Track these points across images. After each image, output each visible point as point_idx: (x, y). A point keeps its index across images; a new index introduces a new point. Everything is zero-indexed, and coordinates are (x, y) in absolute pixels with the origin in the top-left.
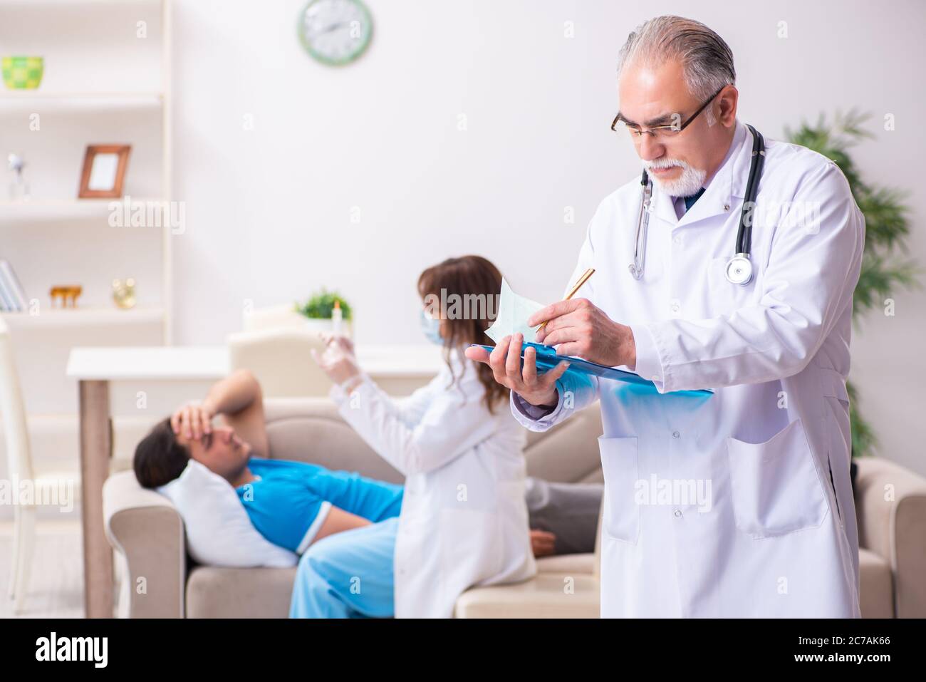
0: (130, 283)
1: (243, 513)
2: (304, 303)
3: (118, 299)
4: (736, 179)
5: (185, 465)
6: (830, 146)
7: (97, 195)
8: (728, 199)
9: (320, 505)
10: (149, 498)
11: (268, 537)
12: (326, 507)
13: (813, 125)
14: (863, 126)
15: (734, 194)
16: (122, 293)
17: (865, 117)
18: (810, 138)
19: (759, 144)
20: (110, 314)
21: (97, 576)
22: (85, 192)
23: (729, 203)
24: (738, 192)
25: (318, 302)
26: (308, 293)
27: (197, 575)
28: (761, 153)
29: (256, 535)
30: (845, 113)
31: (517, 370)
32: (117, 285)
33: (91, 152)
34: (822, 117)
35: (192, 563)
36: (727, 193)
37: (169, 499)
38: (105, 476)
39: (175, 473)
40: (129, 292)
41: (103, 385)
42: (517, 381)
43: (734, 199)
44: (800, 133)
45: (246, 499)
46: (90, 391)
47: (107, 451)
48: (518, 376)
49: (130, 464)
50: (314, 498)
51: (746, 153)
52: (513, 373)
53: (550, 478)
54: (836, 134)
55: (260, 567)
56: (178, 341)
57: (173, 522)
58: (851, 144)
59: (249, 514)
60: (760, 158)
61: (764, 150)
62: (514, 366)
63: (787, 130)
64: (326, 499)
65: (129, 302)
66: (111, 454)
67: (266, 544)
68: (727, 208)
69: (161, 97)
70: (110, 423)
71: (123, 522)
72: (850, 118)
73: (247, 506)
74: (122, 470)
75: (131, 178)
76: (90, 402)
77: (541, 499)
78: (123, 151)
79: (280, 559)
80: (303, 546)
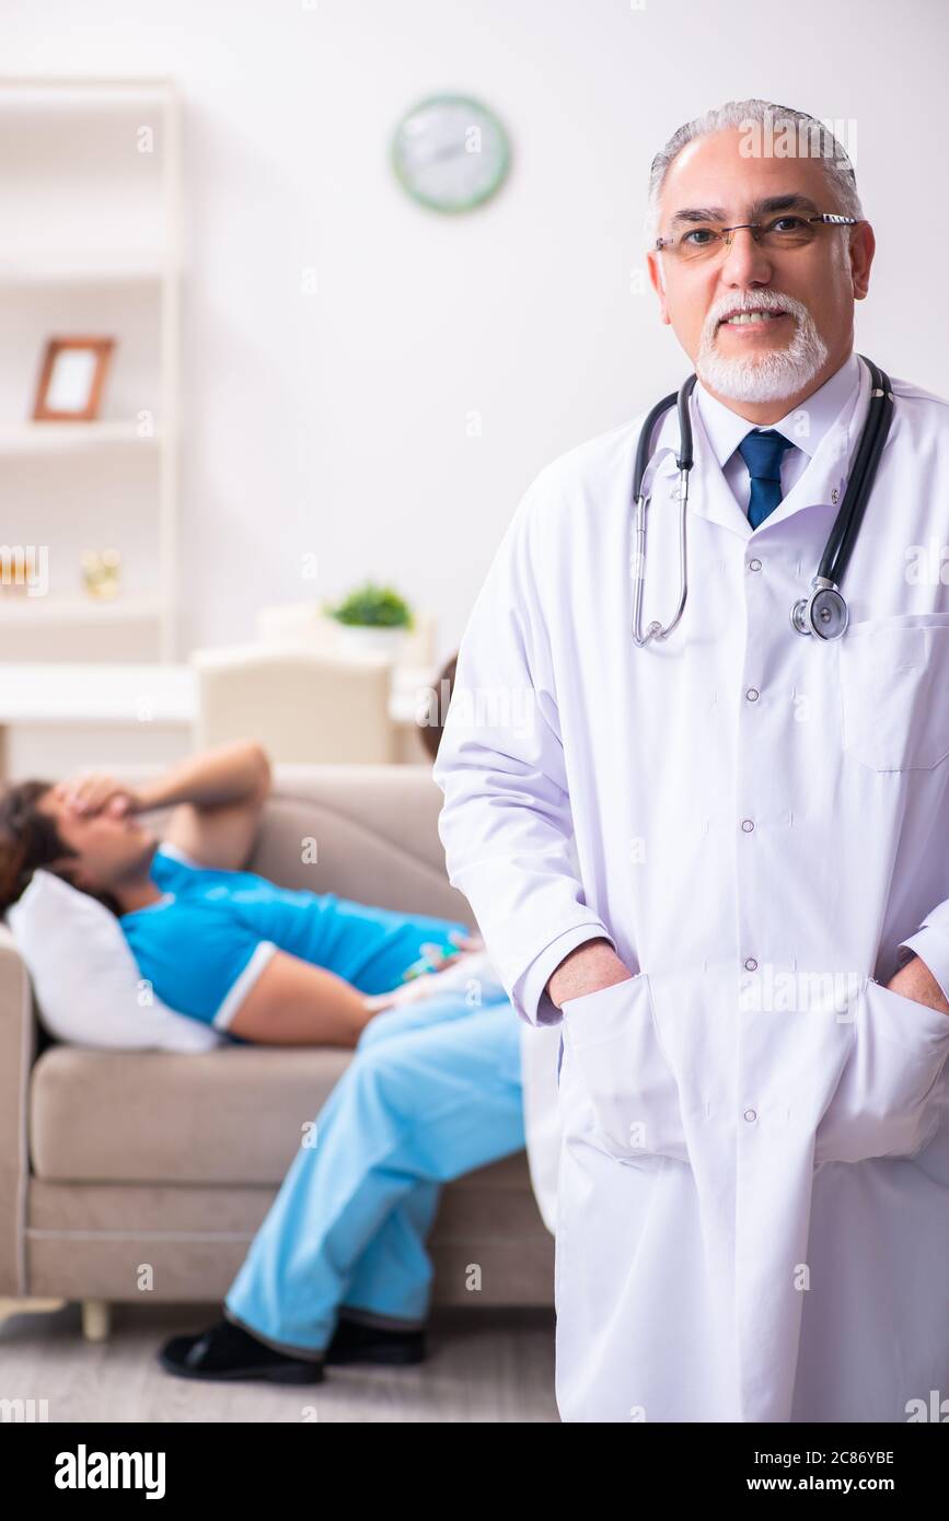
0: (114, 558)
2: (339, 599)
3: (90, 582)
5: (28, 881)
7: (60, 417)
9: (255, 948)
11: (169, 1001)
12: (265, 951)
16: (97, 573)
20: (76, 605)
22: (42, 412)
25: (360, 601)
27: (52, 1060)
32: (91, 558)
33: (54, 348)
35: (44, 1040)
37: (12, 932)
39: (14, 894)
40: (109, 572)
45: (137, 938)
50: (245, 935)
55: (152, 1052)
57: (12, 971)
59: (140, 961)
64: (268, 936)
65: (107, 587)
67: (163, 1014)
73: (136, 950)
75: (113, 389)
78: (104, 348)
79: (185, 1037)
80: (224, 1016)
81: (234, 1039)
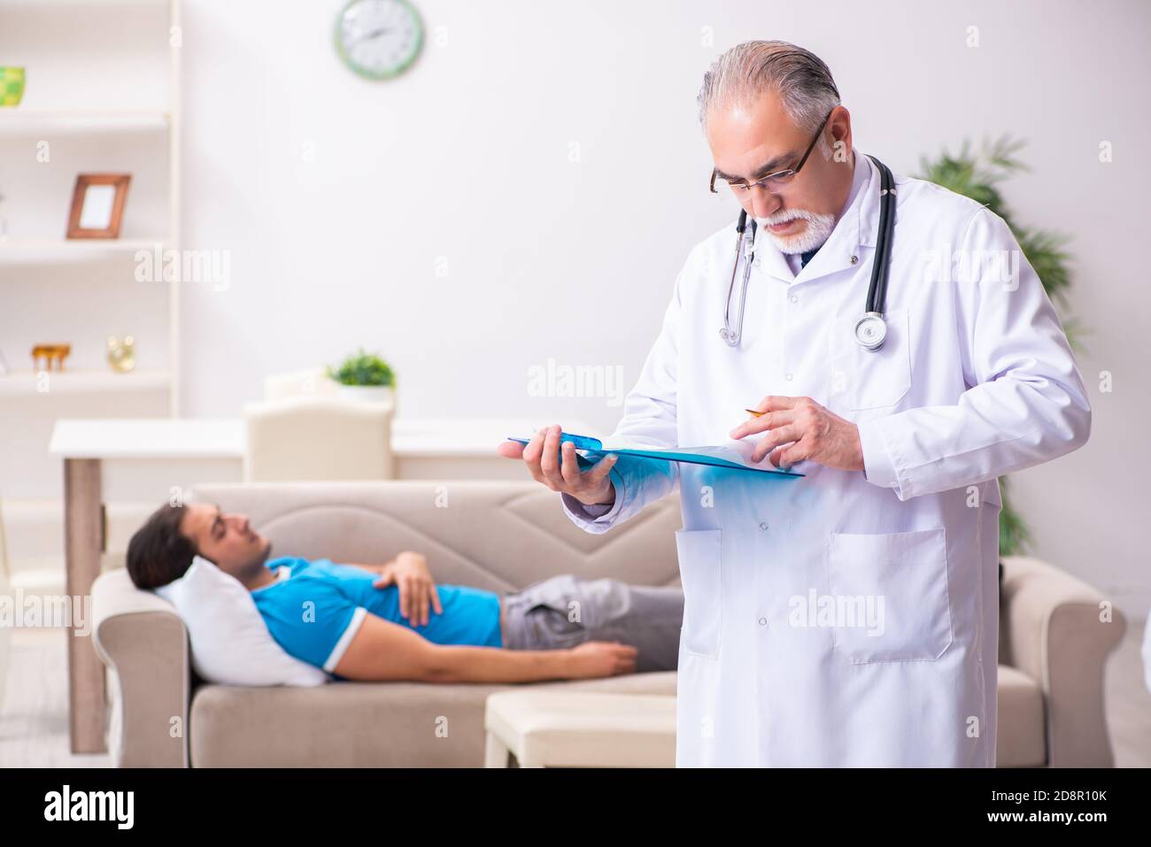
0: (129, 341)
1: (260, 621)
2: (338, 366)
3: (114, 361)
4: (863, 224)
5: (190, 563)
6: (975, 180)
7: (90, 235)
8: (855, 249)
9: (353, 612)
10: (146, 602)
11: (289, 650)
12: (360, 614)
13: (955, 155)
14: (1014, 156)
15: (863, 243)
16: (118, 353)
17: (1018, 146)
18: (950, 172)
19: (887, 181)
20: (105, 378)
21: (86, 695)
22: (75, 231)
23: (857, 254)
24: (867, 241)
25: (354, 366)
26: (342, 356)
27: (204, 695)
28: (892, 191)
29: (275, 648)
30: (994, 139)
31: (554, 470)
32: (113, 343)
33: (83, 183)
34: (966, 146)
35: (197, 680)
36: (854, 243)
37: (171, 602)
38: (95, 573)
39: (178, 572)
40: (127, 352)
41: (93, 464)
42: (557, 481)
43: (862, 248)
44: (939, 164)
45: (264, 605)
46: (78, 473)
47: (98, 544)
48: (556, 475)
49: (123, 560)
50: (346, 603)
51: (874, 192)
52: (550, 473)
53: (631, 581)
54: (983, 167)
55: (280, 687)
56: (186, 413)
57: (174, 629)
58: (1001, 178)
59: (266, 621)
60: (891, 198)
61: (894, 188)
62: (551, 463)
63: (924, 161)
64: (361, 605)
65: (127, 364)
66: (103, 547)
68: (854, 260)
69: (167, 117)
70: (103, 510)
71: (112, 630)
72: (999, 147)
73: (263, 613)
74: (116, 567)
75: (131, 214)
76: (78, 483)
77: (620, 604)
78: (122, 182)
79: (304, 676)
80: (331, 664)
81: (336, 678)
